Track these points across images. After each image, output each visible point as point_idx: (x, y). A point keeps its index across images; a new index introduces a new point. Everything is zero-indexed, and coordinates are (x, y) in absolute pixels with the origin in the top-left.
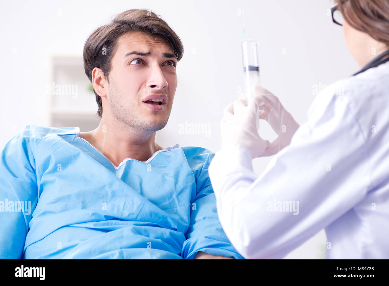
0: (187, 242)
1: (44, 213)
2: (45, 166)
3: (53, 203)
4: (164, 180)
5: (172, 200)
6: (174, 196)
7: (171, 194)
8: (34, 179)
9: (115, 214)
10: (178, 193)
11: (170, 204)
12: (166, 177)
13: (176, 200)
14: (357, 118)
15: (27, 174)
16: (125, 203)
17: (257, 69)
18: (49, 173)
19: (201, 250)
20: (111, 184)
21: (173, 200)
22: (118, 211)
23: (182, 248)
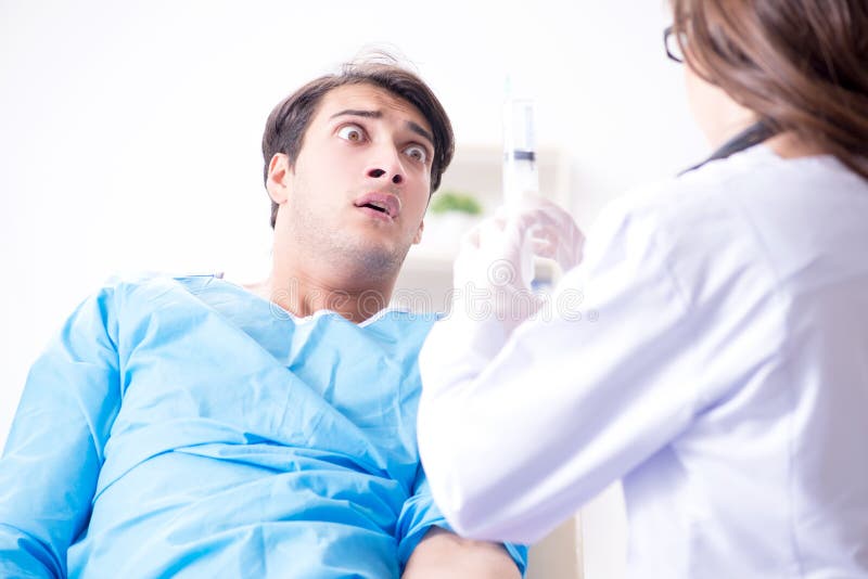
0: (411, 504)
1: (131, 428)
2: (139, 336)
3: (149, 407)
4: (381, 367)
5: (388, 410)
6: (396, 403)
7: (390, 399)
8: (114, 364)
9: (265, 432)
10: (403, 396)
11: (384, 416)
12: (387, 360)
13: (398, 412)
14: (669, 264)
15: (100, 354)
16: (286, 412)
17: (530, 156)
18: (145, 348)
19: (437, 523)
20: (262, 375)
21: (393, 410)
22: (271, 427)
23: (398, 516)
